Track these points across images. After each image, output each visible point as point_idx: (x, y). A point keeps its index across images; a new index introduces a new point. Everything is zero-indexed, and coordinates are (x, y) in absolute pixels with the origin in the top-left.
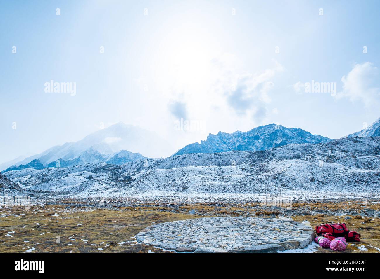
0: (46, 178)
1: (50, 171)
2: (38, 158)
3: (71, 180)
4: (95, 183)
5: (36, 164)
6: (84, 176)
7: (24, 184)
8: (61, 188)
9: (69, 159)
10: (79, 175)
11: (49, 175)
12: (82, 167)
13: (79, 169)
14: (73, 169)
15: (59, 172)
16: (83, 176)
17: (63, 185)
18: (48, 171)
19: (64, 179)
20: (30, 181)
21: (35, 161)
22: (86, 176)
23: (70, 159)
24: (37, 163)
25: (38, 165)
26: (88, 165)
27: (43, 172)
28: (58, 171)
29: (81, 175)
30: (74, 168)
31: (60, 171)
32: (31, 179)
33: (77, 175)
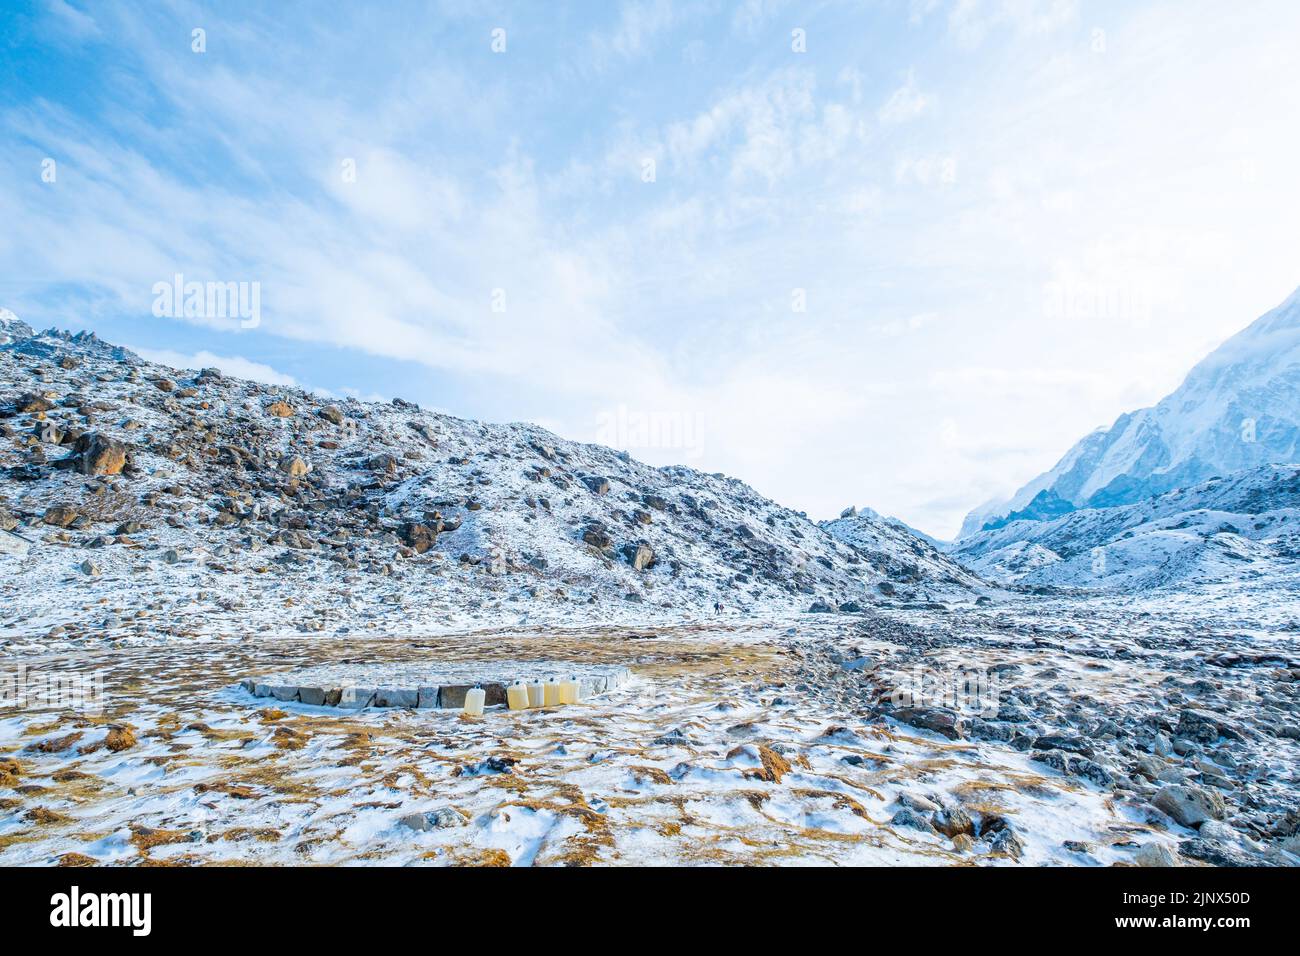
0: (1072, 544)
1: (1080, 523)
2: (1051, 485)
3: (1144, 547)
4: (1207, 554)
5: (1051, 503)
6: (1198, 527)
7: (1012, 567)
8: (1116, 576)
9: (1155, 472)
10: (1177, 527)
11: (1081, 535)
12: (1188, 493)
13: (1181, 502)
14: (1155, 508)
15: (1108, 522)
16: (1194, 527)
17: (1121, 566)
18: (1076, 522)
19: (1120, 545)
20: (1026, 559)
21: (1042, 495)
22: (1205, 526)
23: (1159, 471)
24: (1051, 500)
25: (1058, 505)
26: (1214, 482)
27: (1062, 527)
28: (1108, 518)
29: (1183, 525)
30: (1157, 503)
31: (1113, 519)
32: (1026, 553)
33: (1168, 528)
